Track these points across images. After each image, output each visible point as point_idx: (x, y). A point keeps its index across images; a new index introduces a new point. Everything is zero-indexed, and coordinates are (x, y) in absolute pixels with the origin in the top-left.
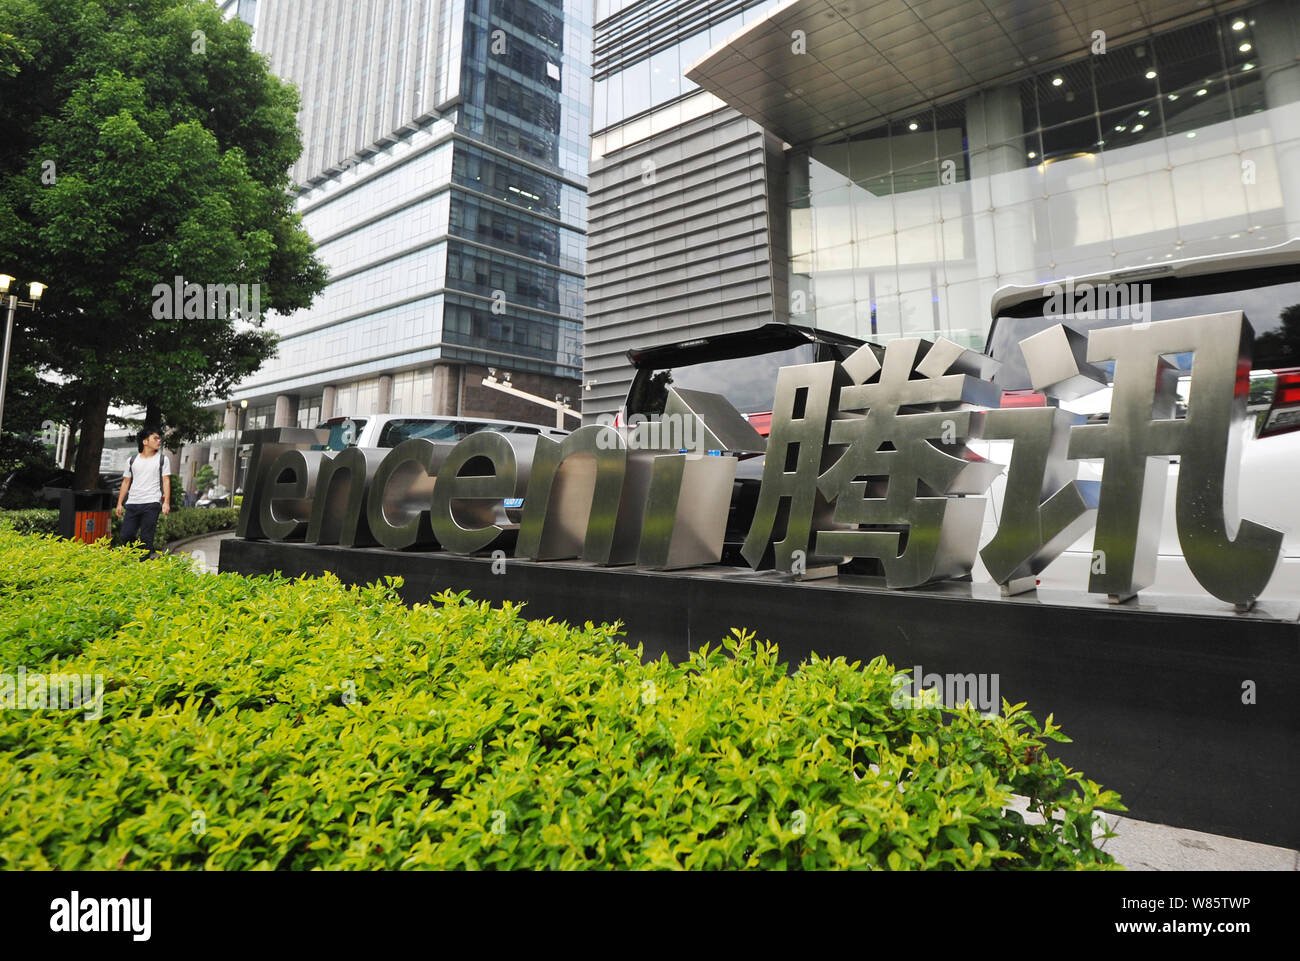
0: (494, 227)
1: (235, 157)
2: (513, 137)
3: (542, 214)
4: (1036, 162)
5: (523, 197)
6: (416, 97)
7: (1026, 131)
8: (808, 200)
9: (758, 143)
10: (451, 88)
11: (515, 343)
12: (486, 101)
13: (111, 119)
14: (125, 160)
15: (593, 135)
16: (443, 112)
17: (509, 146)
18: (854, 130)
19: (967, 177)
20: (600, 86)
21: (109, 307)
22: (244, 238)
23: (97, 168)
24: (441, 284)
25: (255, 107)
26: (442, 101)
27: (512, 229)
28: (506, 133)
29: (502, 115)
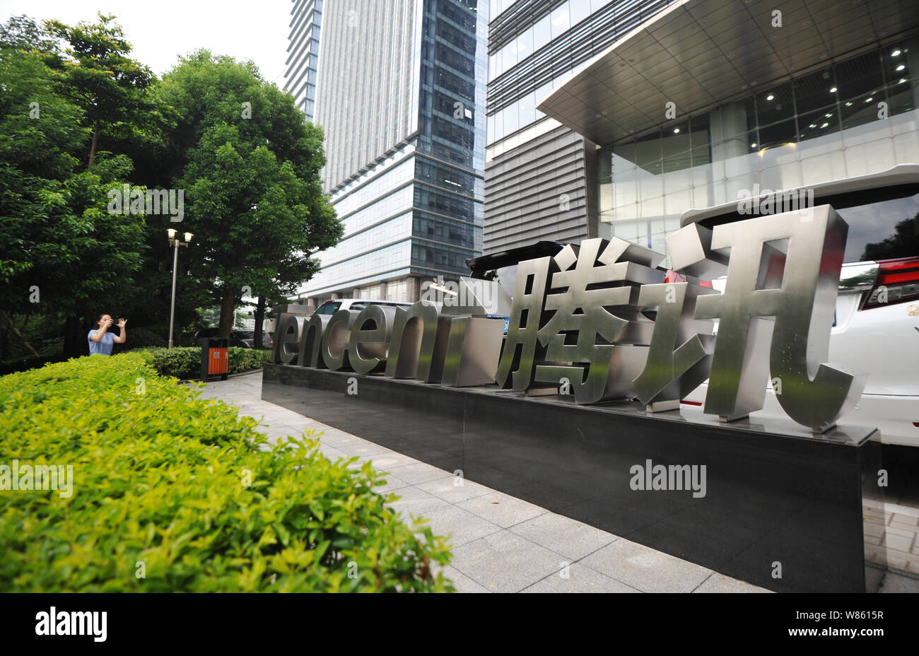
0: (438, 203)
1: (287, 166)
2: (447, 153)
3: (463, 194)
4: (756, 150)
5: (452, 185)
6: (395, 133)
7: (749, 129)
8: (611, 178)
9: (581, 146)
10: (414, 127)
11: (449, 265)
12: (432, 133)
13: (222, 147)
14: (230, 169)
15: (487, 148)
16: (410, 140)
17: (445, 157)
18: (639, 135)
19: (711, 162)
20: (491, 119)
21: (227, 246)
22: (292, 209)
23: (216, 174)
24: (410, 234)
25: (298, 138)
26: (409, 134)
27: (447, 203)
28: (443, 150)
29: (441, 140)
